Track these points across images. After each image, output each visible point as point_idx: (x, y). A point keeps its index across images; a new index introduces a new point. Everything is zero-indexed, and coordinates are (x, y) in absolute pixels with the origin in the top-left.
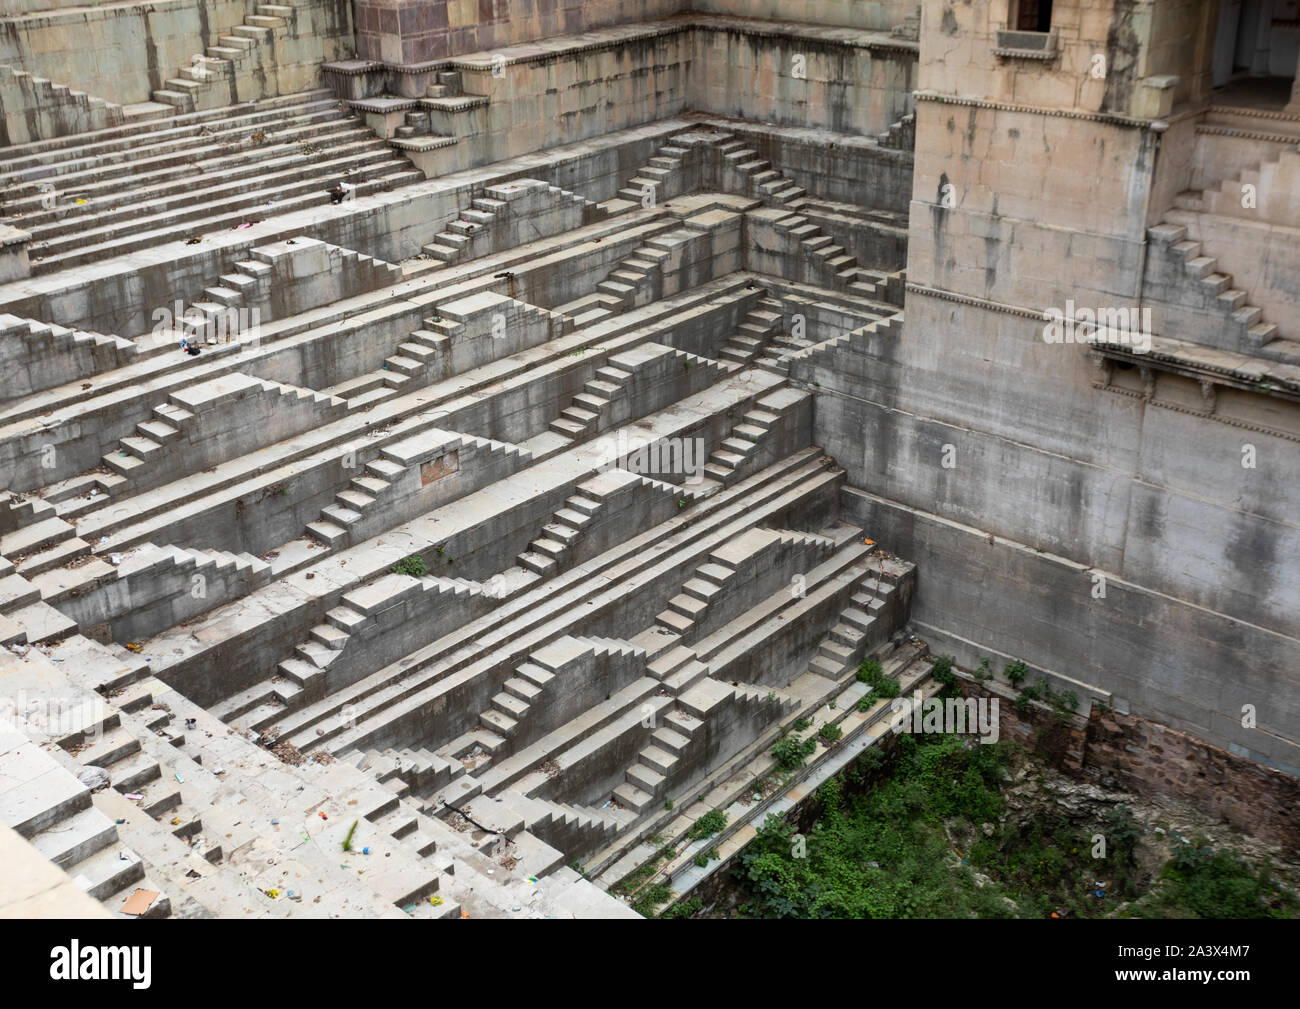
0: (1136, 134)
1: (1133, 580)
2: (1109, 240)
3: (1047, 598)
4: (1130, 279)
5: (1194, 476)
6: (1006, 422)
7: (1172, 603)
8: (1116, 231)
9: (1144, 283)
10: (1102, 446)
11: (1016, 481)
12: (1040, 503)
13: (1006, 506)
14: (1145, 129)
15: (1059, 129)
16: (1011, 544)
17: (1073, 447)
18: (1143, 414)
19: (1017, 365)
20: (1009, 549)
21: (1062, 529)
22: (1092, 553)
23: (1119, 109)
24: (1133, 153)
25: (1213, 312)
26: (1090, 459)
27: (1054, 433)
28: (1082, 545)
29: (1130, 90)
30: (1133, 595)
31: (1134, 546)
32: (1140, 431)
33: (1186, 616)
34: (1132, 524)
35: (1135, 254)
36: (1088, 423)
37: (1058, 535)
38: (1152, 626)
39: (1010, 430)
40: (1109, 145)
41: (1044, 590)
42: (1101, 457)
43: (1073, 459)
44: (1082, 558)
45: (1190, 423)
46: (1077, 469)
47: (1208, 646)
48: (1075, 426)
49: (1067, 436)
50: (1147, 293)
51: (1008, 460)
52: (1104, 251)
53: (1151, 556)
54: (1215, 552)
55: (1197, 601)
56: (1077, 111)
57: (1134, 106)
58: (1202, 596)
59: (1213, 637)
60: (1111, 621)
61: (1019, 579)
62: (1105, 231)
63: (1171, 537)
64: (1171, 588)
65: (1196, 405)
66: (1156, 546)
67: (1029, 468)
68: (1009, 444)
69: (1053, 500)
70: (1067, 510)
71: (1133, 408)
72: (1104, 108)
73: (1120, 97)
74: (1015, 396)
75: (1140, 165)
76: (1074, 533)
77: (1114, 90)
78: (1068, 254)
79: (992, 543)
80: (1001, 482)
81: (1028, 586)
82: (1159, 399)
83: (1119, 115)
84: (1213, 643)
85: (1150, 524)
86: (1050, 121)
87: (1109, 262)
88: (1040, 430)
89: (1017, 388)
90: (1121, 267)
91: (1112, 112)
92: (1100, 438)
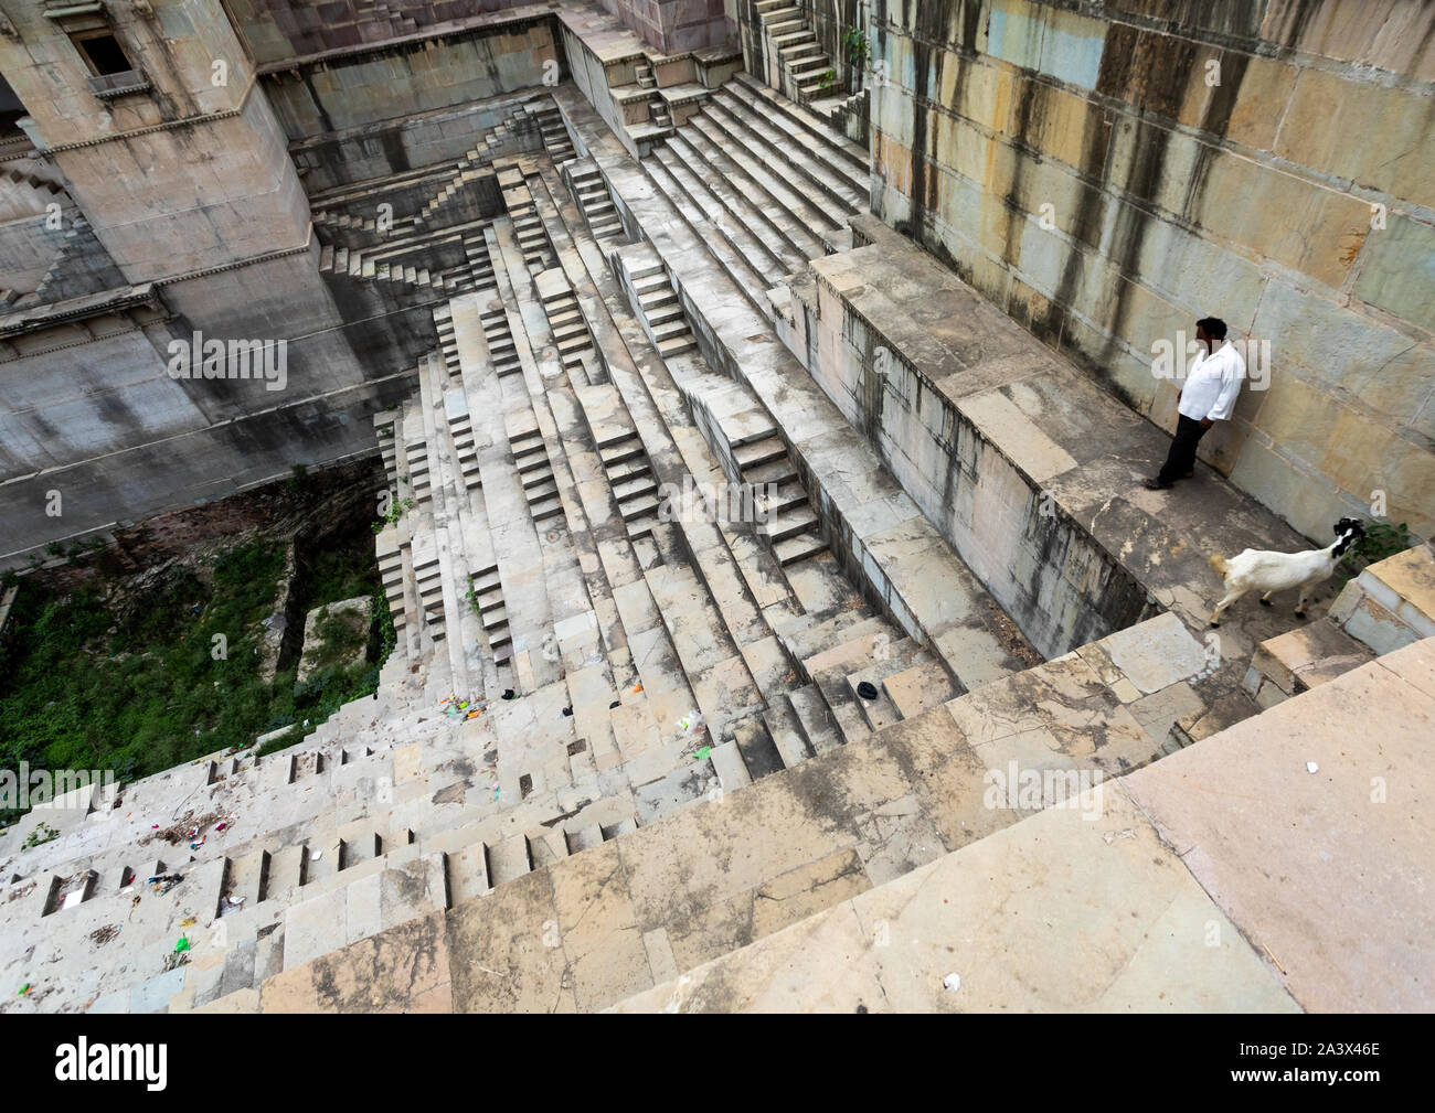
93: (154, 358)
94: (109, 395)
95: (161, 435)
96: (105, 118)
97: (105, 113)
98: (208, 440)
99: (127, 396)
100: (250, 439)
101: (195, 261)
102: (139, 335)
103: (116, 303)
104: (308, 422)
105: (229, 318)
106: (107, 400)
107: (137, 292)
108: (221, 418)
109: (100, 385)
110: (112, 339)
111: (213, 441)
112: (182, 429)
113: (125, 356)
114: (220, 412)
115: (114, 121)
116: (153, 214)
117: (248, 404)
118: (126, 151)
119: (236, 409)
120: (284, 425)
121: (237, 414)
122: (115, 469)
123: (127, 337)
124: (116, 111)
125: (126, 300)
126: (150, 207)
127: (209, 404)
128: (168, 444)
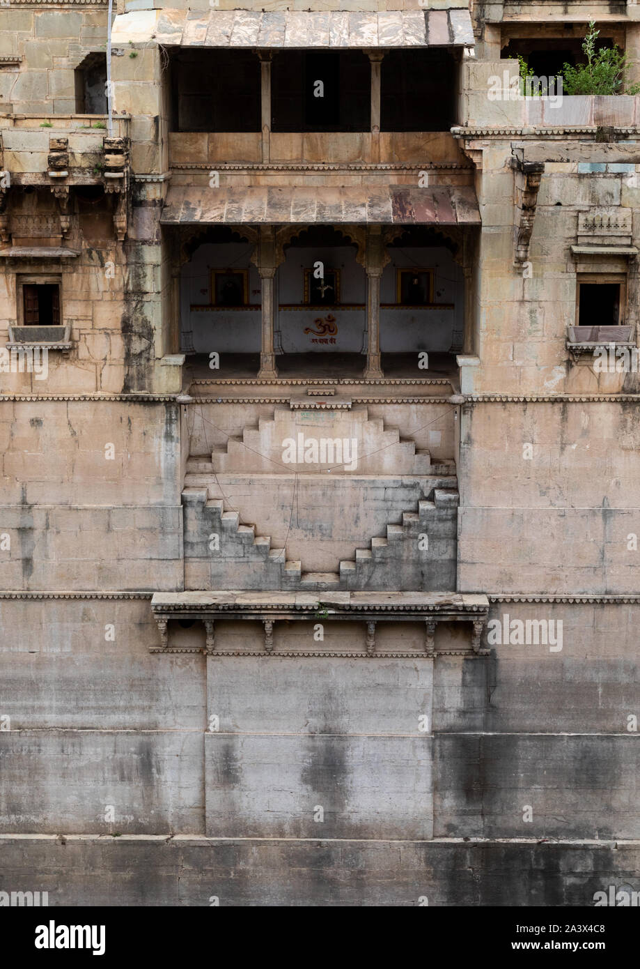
0: (161, 409)
1: (217, 833)
2: (148, 509)
3: (132, 881)
4: (173, 542)
5: (262, 714)
6: (62, 711)
7: (258, 844)
8: (153, 501)
9: (185, 543)
10: (167, 709)
11: (79, 769)
12: (109, 785)
13: (71, 799)
14: (170, 403)
15: (82, 412)
16: (83, 837)
17: (137, 718)
18: (204, 666)
19: (68, 649)
20: (84, 843)
21: (136, 805)
22: (170, 820)
23: (142, 388)
24: (161, 426)
25: (253, 558)
26: (155, 726)
27: (115, 709)
28: (159, 816)
29: (150, 371)
30: (221, 849)
31: (215, 799)
32: (204, 685)
33: (275, 852)
34: (210, 778)
35: (174, 518)
36: (149, 689)
37: (133, 812)
38: (242, 873)
39: (67, 719)
40: (135, 423)
41: (127, 875)
42: (166, 720)
43: (138, 730)
44: (162, 828)
45: (251, 664)
46: (145, 739)
47: (300, 874)
48: (135, 696)
49: (128, 709)
50: (189, 553)
51: (70, 750)
52: (144, 520)
53: (233, 804)
54: (292, 781)
55: (282, 834)
56: (99, 394)
57: (155, 383)
58: (287, 827)
59: (304, 865)
60: (202, 883)
61: (99, 872)
62: (142, 501)
63: (249, 778)
64: (256, 830)
65: (256, 647)
66: (236, 792)
67: (94, 751)
68: (68, 733)
69: (122, 778)
70: (138, 783)
71: (192, 664)
72: (126, 388)
73: (141, 377)
74: (68, 681)
75: (168, 436)
76: (150, 805)
77: (134, 371)
78: (109, 529)
79: (64, 842)
80: (63, 776)
81: (110, 875)
82: (219, 649)
83: (142, 393)
84: (304, 870)
85: (228, 774)
86: (72, 406)
87: (151, 530)
88: (99, 710)
89: (71, 673)
90: (163, 532)
91: (135, 392)
92: (164, 701)
93: (423, 705)
94: (335, 744)
95: (360, 831)
96: (560, 373)
97: (563, 369)
98: (416, 861)
99: (355, 755)
100: (473, 882)
101: (556, 579)
102: (429, 664)
103: (443, 608)
104: (569, 881)
105: (550, 675)
106: (330, 750)
107: (470, 601)
108: (451, 829)
109: (333, 724)
110: (389, 662)
111: (423, 866)
112: (393, 831)
113: (390, 690)
114: (455, 821)
115: (566, 381)
116: (542, 504)
117: (499, 819)
118: (558, 417)
119: (478, 823)
120: (532, 874)
121: (475, 833)
122: (270, 865)
123: (410, 663)
124: (576, 369)
125: (456, 609)
126: (543, 493)
127: (449, 802)
128: (362, 848)
